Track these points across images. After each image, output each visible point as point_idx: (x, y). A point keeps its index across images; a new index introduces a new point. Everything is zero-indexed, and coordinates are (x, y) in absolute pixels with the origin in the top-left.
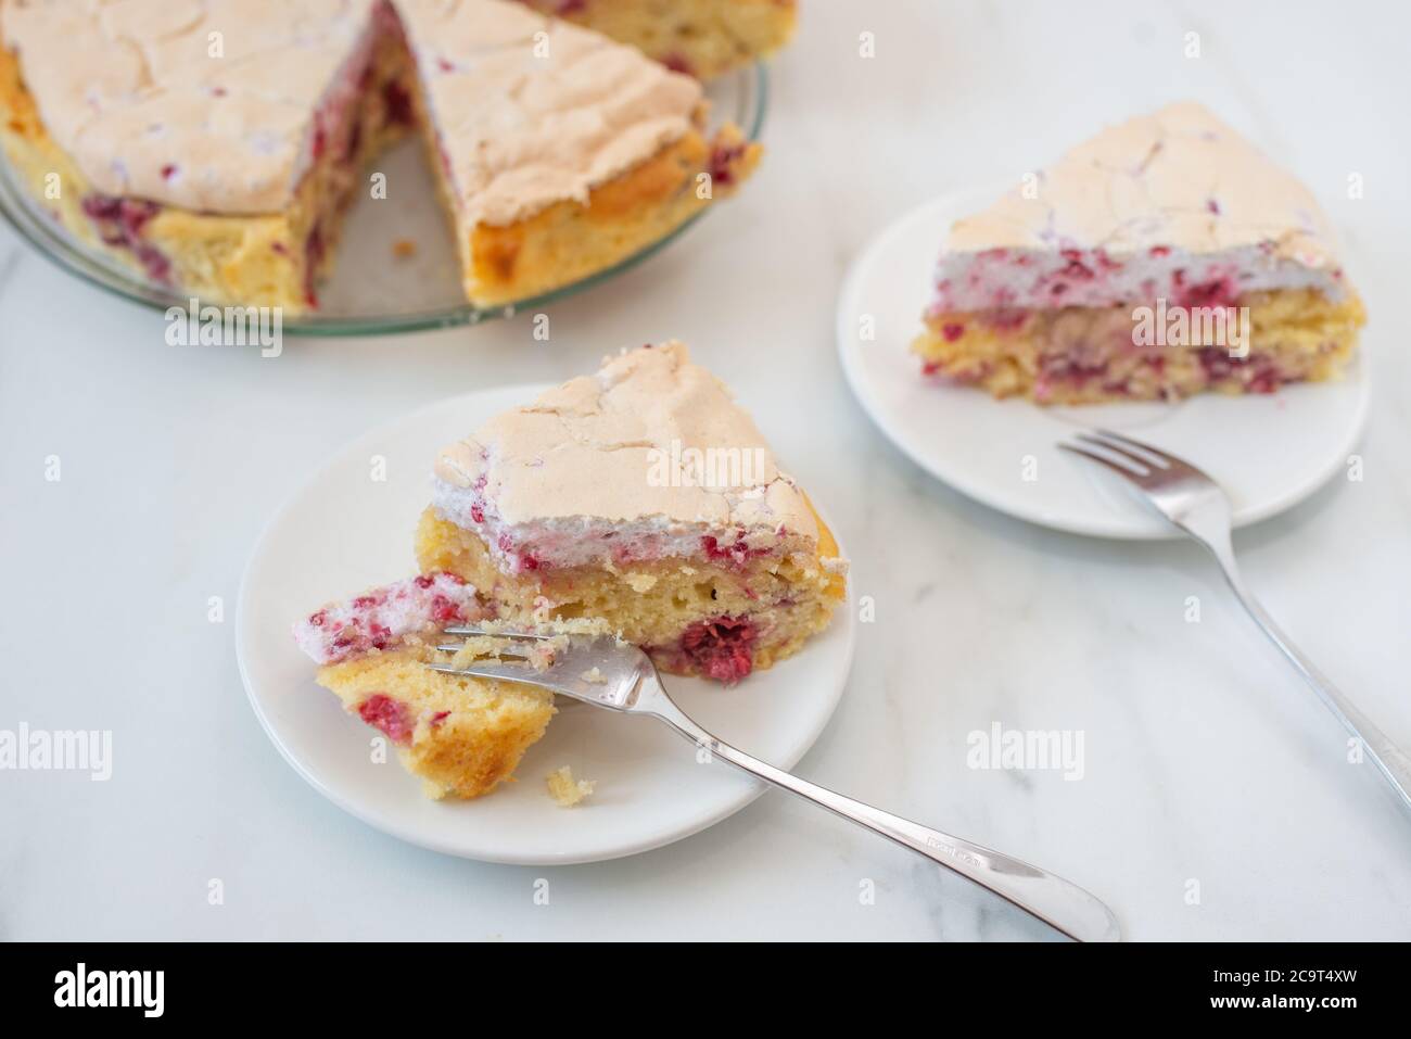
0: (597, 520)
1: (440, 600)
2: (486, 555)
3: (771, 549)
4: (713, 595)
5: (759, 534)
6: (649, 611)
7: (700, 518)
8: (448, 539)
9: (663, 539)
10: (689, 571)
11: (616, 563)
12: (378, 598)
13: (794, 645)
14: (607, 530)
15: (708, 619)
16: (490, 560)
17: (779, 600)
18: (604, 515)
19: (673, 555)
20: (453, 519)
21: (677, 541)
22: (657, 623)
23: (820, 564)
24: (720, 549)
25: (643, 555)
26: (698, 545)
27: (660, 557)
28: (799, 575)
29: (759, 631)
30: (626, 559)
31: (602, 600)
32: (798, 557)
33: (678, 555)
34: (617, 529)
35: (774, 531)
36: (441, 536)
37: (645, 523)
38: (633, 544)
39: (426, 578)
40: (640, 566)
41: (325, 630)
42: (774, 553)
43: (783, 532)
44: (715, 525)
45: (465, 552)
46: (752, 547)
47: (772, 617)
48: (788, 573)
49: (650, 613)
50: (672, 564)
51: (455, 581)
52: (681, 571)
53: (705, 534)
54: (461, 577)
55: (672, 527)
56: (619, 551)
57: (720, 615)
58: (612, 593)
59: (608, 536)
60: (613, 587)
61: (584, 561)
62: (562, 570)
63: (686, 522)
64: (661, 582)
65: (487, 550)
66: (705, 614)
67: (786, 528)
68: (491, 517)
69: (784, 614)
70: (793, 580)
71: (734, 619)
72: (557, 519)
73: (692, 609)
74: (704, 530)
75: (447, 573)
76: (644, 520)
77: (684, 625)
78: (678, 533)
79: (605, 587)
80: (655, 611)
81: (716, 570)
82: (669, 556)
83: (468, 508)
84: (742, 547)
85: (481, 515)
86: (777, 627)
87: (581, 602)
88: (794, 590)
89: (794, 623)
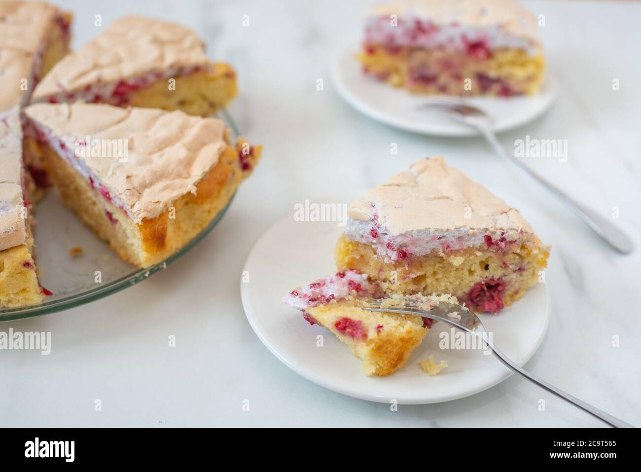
0: (436, 230)
1: (352, 283)
2: (375, 256)
3: (516, 241)
4: (487, 267)
5: (511, 233)
6: (456, 278)
7: (484, 226)
8: (352, 251)
9: (466, 238)
10: (479, 254)
11: (444, 252)
12: (321, 283)
13: (522, 293)
14: (441, 235)
15: (483, 280)
16: (378, 258)
17: (518, 268)
18: (439, 228)
19: (471, 246)
20: (358, 239)
21: (473, 238)
22: (459, 285)
23: (539, 247)
24: (493, 241)
25: (457, 247)
26: (483, 240)
27: (465, 247)
28: (529, 254)
29: (507, 286)
30: (449, 249)
31: (435, 273)
32: (528, 244)
33: (473, 246)
34: (445, 234)
35: (517, 231)
36: (348, 250)
37: (457, 231)
38: (452, 242)
39: (341, 273)
40: (456, 253)
41: (300, 297)
42: (517, 243)
43: (521, 231)
44: (492, 229)
45: (362, 256)
46: (508, 240)
47: (514, 277)
48: (524, 253)
49: (456, 279)
50: (469, 251)
51: (356, 273)
52: (475, 254)
53: (486, 234)
54: (359, 270)
55: (471, 231)
56: (446, 246)
57: (489, 278)
58: (440, 268)
59: (440, 238)
60: (441, 265)
61: (429, 252)
62: (418, 258)
63: (477, 229)
64: (465, 260)
65: (375, 253)
66: (483, 278)
67: (523, 230)
68: (383, 234)
69: (519, 276)
70: (525, 256)
71: (496, 280)
72: (417, 230)
73: (477, 276)
74: (486, 232)
75: (351, 270)
76: (457, 229)
77: (472, 284)
78: (474, 235)
79: (438, 265)
80: (459, 278)
81: (491, 253)
82: (469, 247)
83: (368, 231)
84: (503, 240)
85: (376, 233)
86: (515, 282)
87: (425, 274)
88: (526, 261)
89: (522, 281)
